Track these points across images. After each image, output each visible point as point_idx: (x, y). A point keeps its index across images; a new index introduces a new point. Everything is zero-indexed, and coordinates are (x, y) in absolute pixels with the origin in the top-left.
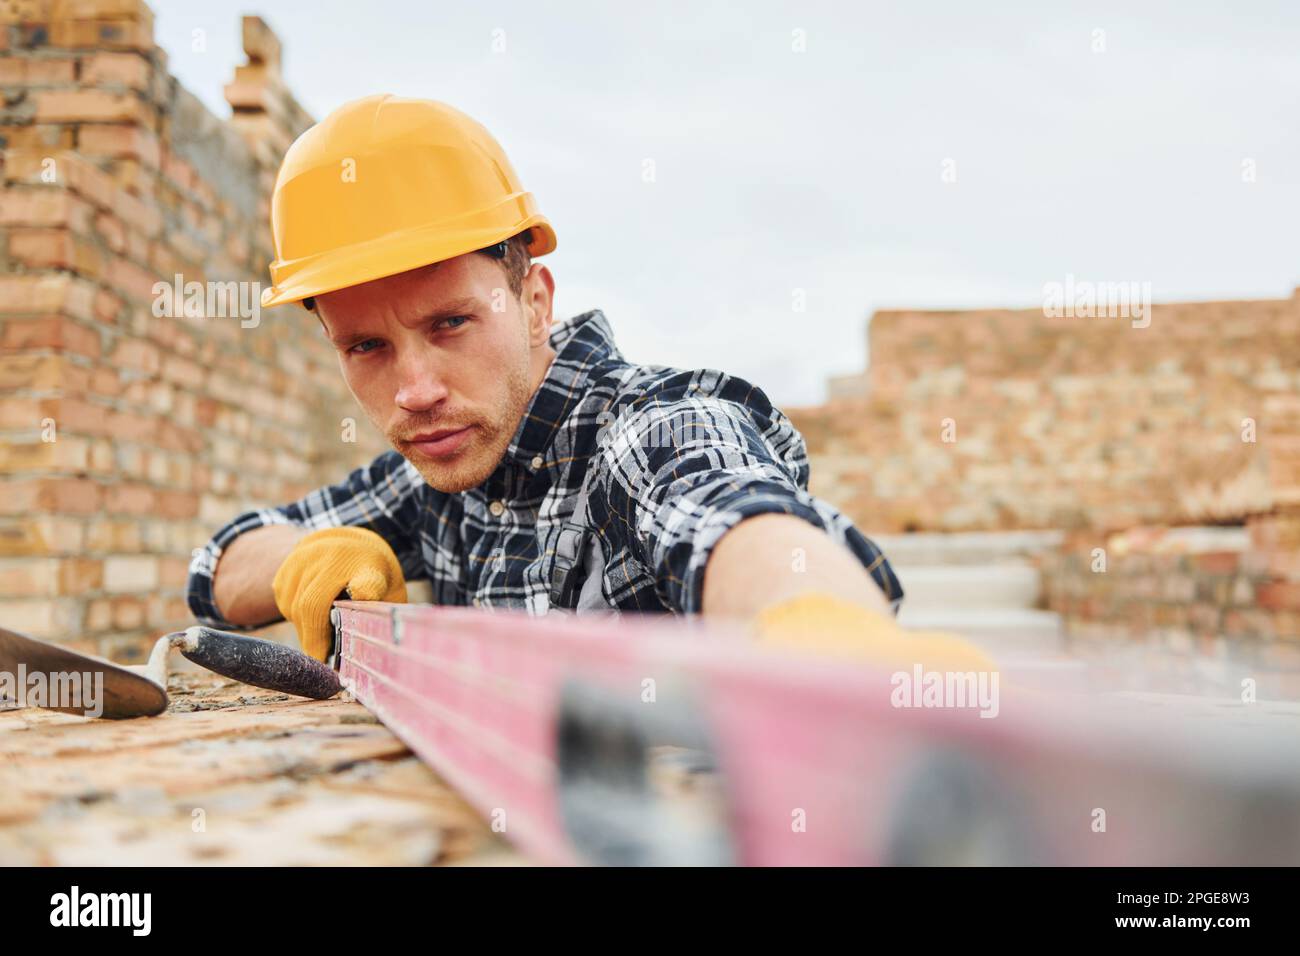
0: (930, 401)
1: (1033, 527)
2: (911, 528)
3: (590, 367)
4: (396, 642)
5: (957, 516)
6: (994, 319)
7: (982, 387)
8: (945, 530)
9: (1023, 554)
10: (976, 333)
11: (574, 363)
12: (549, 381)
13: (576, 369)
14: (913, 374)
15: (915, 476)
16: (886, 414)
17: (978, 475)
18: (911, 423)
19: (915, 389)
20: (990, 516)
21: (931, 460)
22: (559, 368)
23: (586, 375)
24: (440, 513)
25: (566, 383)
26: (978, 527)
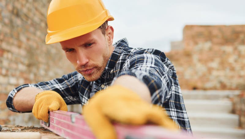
0: (201, 51)
1: (231, 89)
2: (195, 88)
3: (124, 48)
4: (73, 122)
5: (208, 85)
6: (221, 28)
7: (216, 48)
8: (205, 89)
9: (228, 97)
10: (215, 32)
11: (120, 47)
12: (114, 51)
13: (120, 49)
14: (196, 43)
15: (196, 73)
16: (188, 55)
17: (215, 73)
18: (195, 58)
19: (197, 48)
20: (218, 85)
21: (201, 68)
22: (116, 49)
23: (123, 50)
24: (86, 88)
25: (118, 52)
26: (215, 88)
